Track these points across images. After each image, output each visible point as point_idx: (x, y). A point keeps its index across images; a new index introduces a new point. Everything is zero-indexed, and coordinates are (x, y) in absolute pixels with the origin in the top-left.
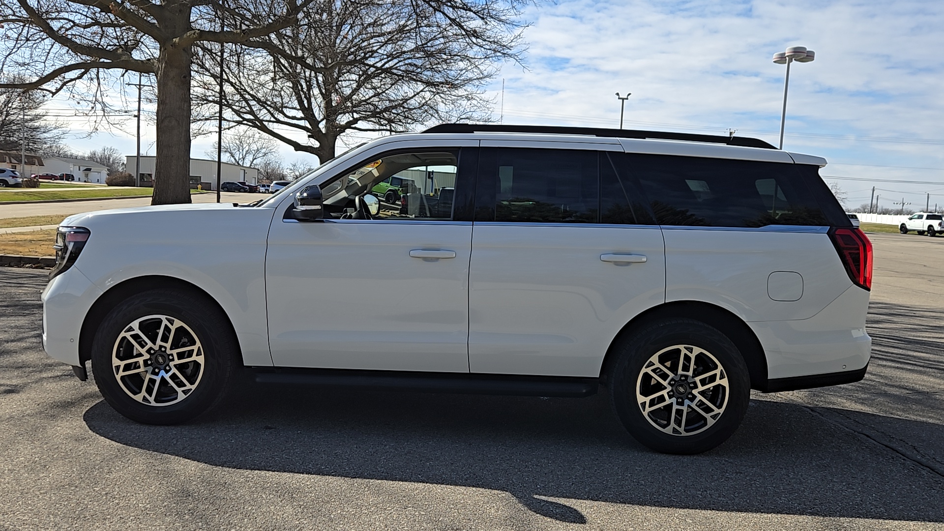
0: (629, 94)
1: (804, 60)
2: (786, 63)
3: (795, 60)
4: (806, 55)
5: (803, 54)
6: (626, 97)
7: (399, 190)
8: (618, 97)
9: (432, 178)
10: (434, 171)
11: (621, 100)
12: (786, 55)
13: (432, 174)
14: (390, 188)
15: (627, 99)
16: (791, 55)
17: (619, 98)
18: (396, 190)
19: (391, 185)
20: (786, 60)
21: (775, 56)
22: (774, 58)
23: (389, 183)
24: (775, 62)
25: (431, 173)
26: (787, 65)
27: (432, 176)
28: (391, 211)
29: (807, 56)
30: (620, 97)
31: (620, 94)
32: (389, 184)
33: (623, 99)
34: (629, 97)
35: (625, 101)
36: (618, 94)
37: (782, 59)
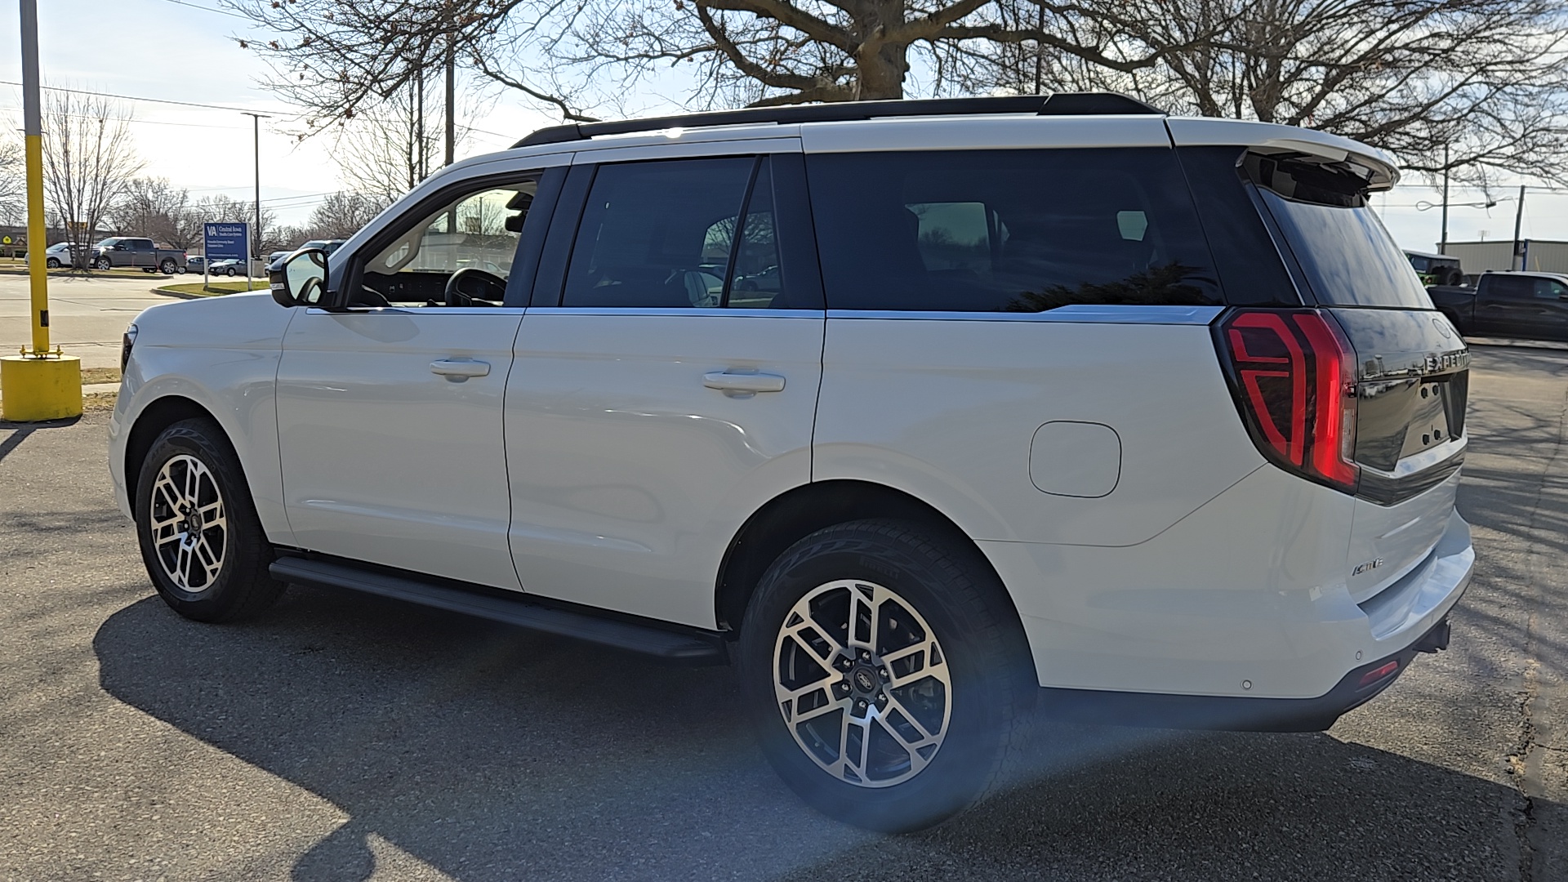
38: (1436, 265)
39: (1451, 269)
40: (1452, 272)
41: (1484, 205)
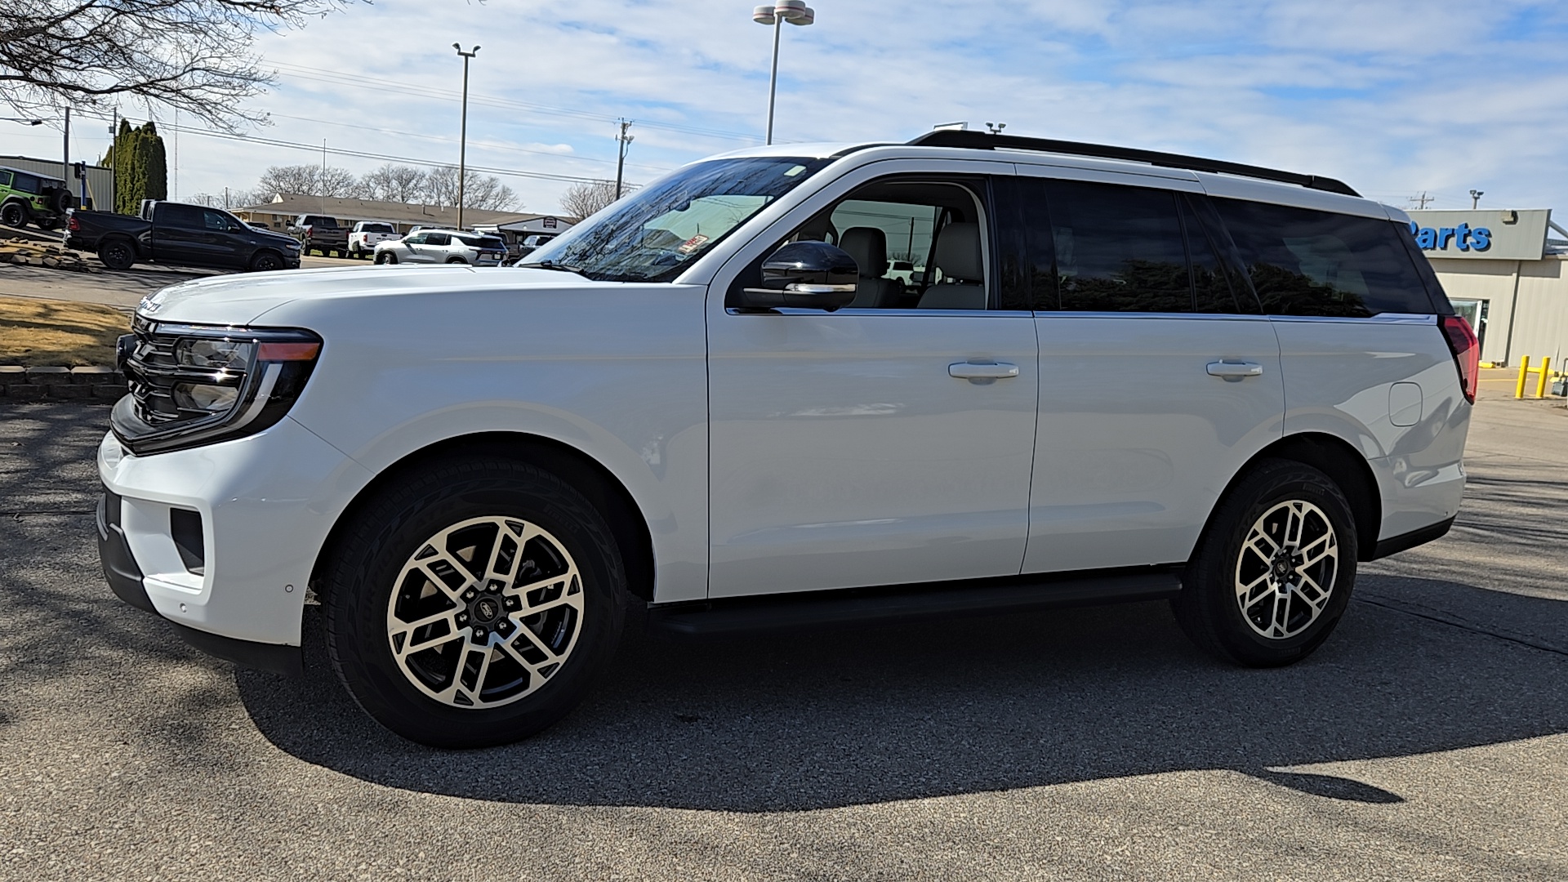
0: (477, 48)
1: (799, 21)
2: (773, 23)
3: (786, 20)
4: (804, 13)
5: (801, 12)
6: (471, 52)
7: (32, 198)
8: (457, 50)
9: (83, 178)
11: (463, 57)
12: (776, 11)
13: (83, 170)
14: (11, 195)
15: (473, 55)
16: (783, 12)
17: (460, 54)
18: (26, 199)
19: (13, 188)
20: (774, 18)
21: (756, 11)
22: (755, 13)
23: (7, 184)
24: (756, 20)
25: (81, 168)
26: (775, 25)
29: (806, 16)
30: (462, 51)
31: (461, 46)
32: (9, 186)
33: (467, 55)
34: (476, 52)
35: (469, 58)
36: (457, 46)
37: (767, 16)
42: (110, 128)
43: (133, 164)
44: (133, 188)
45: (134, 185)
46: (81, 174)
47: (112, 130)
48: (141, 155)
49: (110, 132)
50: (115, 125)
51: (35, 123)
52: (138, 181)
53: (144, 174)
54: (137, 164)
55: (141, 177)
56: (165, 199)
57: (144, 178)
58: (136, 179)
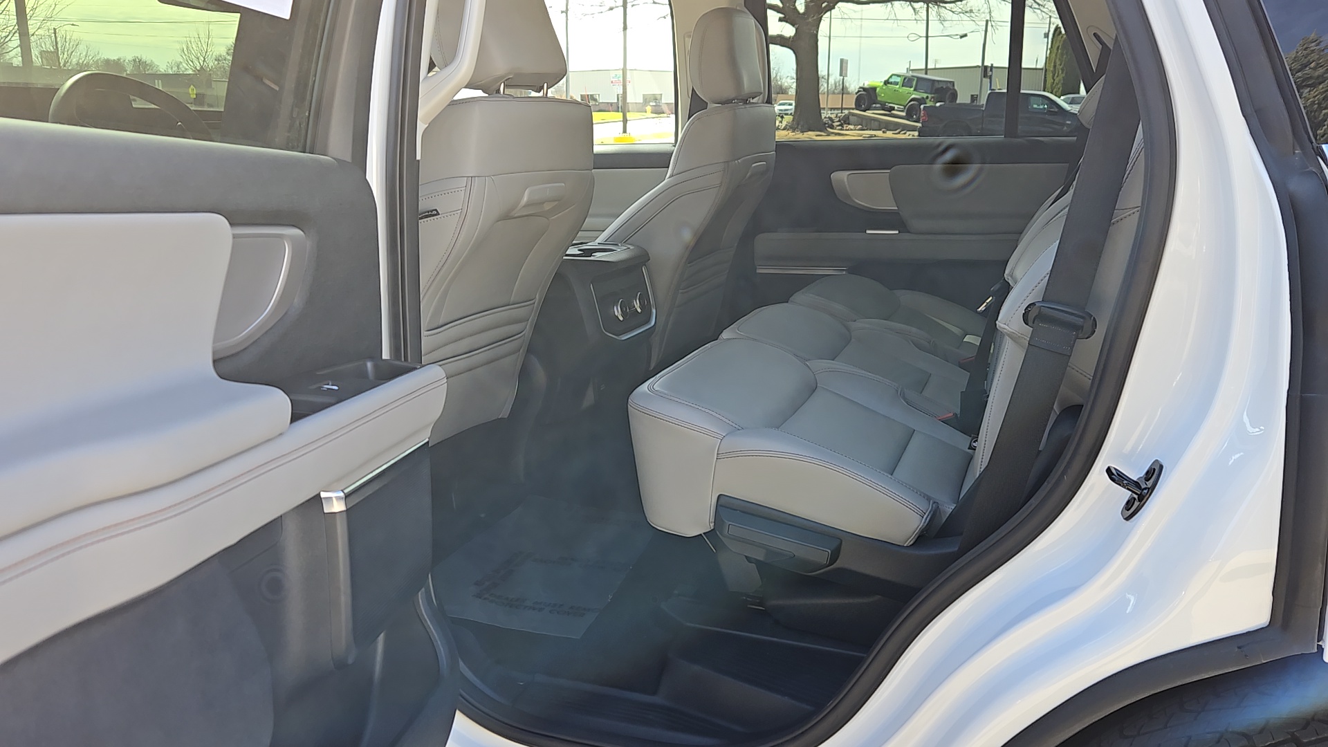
7: (927, 97)
9: (990, 77)
10: (994, 65)
13: (991, 70)
14: (913, 96)
18: (923, 98)
19: (915, 90)
23: (911, 87)
25: (989, 69)
27: (990, 73)
28: (908, 133)
32: (912, 89)
38: (937, 86)
39: (948, 88)
40: (951, 92)
41: (959, 37)
42: (1045, 34)
43: (1055, 63)
44: (1053, 83)
45: (1054, 80)
46: (989, 75)
47: (1046, 36)
48: (1062, 54)
49: (1045, 37)
50: (1049, 31)
51: (962, 37)
52: (1057, 76)
53: (1063, 70)
54: (1058, 63)
55: (1060, 73)
56: (1079, 93)
57: (1062, 73)
58: (1056, 75)
